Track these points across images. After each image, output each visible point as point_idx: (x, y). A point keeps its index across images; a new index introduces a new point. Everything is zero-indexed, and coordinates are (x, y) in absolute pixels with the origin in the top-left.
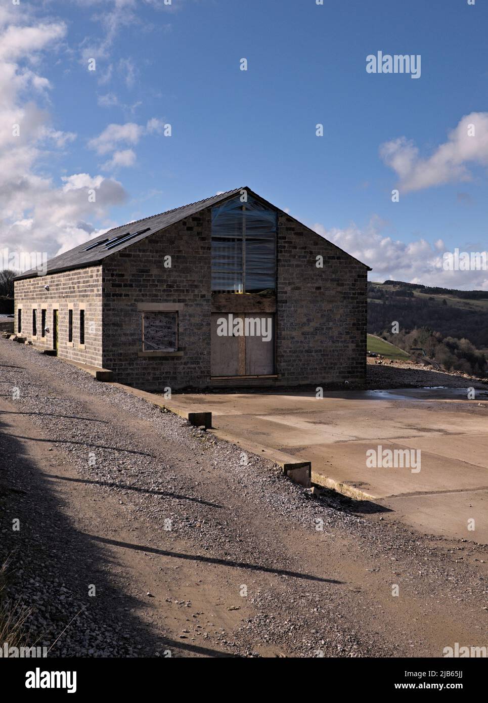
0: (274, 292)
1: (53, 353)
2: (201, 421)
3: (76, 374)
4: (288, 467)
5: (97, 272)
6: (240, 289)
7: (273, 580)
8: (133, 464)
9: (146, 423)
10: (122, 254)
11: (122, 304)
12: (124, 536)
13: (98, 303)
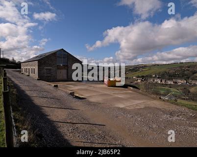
0: (67, 66)
1: (29, 76)
2: (56, 86)
3: (33, 79)
4: (71, 93)
5: (37, 62)
6: (61, 65)
7: (69, 110)
8: (45, 94)
9: (46, 87)
10: (41, 59)
11: (42, 67)
12: (44, 105)
13: (37, 67)
